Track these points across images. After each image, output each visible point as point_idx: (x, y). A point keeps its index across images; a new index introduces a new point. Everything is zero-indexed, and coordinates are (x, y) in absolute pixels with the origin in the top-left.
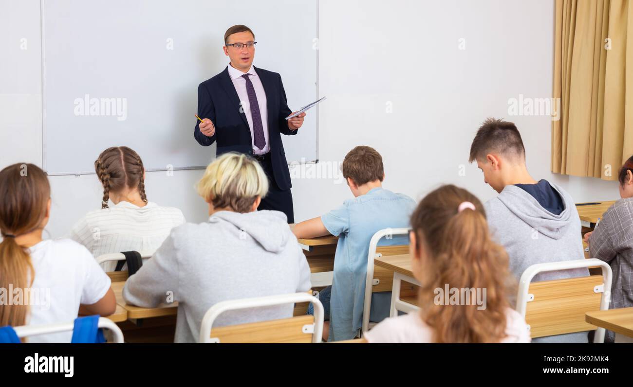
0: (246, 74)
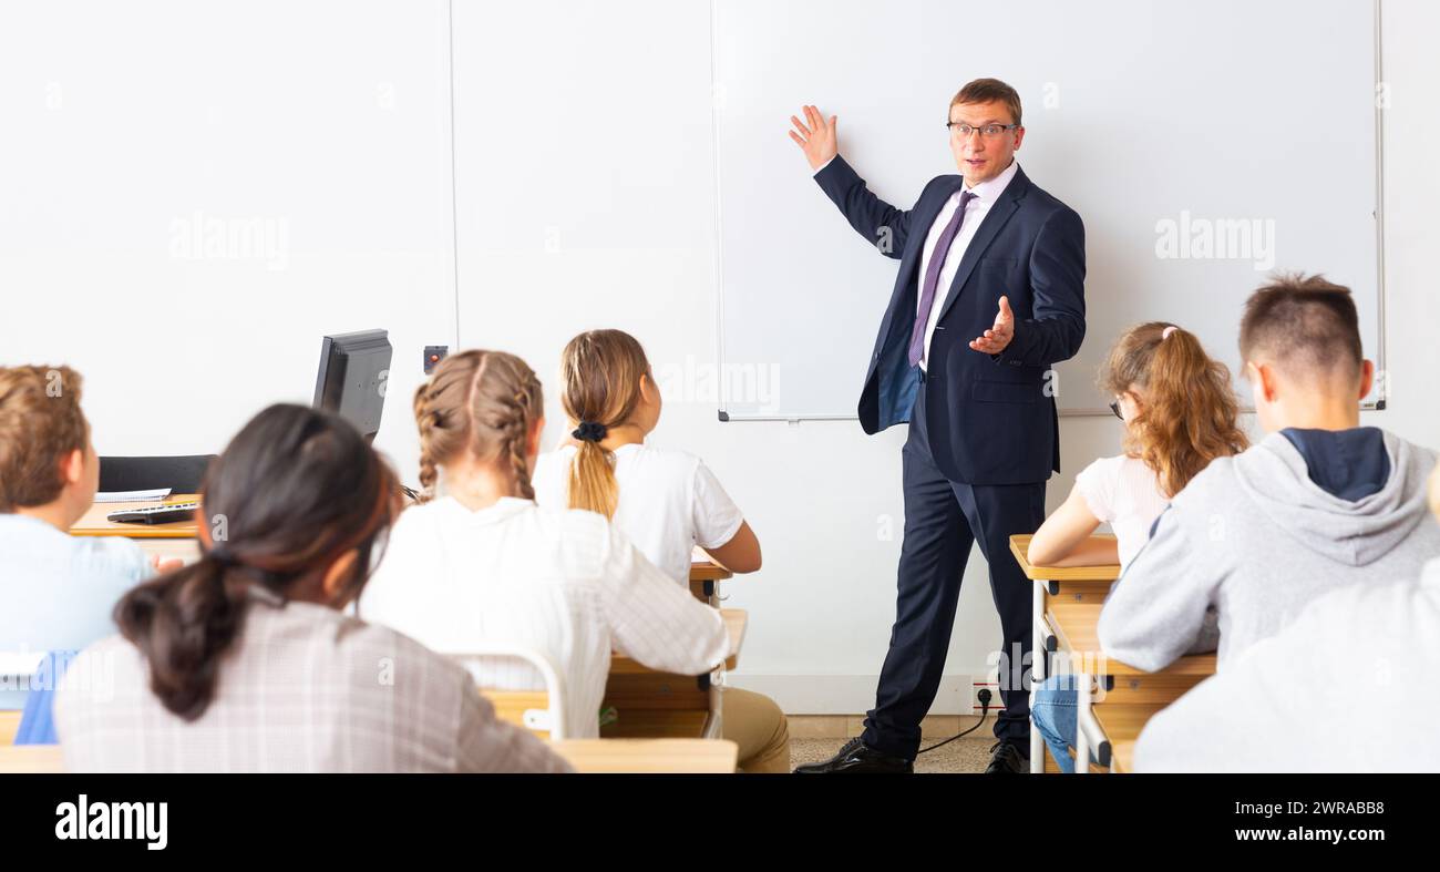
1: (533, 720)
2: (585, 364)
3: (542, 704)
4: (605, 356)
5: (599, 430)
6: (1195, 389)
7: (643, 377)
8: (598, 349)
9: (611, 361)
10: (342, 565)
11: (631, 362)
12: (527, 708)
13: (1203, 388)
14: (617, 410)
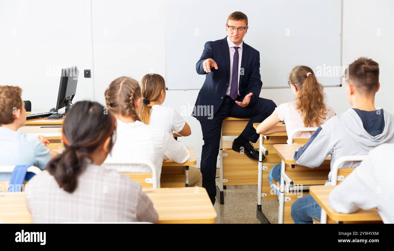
0: (237, 47)
1: (148, 181)
2: (148, 83)
3: (151, 177)
4: (154, 83)
5: (148, 102)
6: (314, 93)
7: (163, 90)
8: (153, 80)
9: (156, 84)
10: (108, 141)
11: (161, 85)
12: (146, 177)
13: (316, 93)
14: (154, 98)
